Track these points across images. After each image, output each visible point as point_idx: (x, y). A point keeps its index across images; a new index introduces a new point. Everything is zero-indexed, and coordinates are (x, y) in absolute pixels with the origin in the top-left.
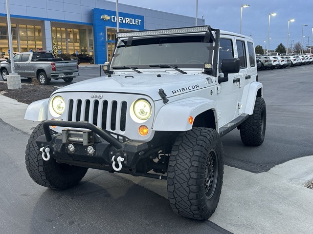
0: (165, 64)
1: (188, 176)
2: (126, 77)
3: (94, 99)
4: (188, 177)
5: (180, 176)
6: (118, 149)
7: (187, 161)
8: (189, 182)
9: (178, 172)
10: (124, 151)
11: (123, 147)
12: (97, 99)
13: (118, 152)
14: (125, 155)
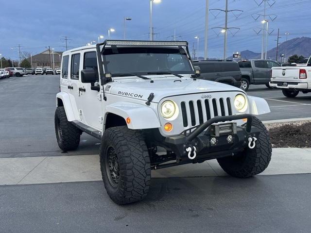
3: (205, 99)
6: (249, 132)
10: (253, 133)
11: (251, 130)
12: (207, 98)
14: (255, 135)
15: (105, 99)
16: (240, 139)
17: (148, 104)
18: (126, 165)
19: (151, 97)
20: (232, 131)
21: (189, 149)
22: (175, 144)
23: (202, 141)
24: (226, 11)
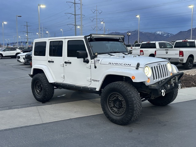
12: (159, 65)
15: (95, 67)
17: (137, 69)
18: (133, 102)
19: (138, 65)
20: (176, 81)
21: (163, 91)
22: (157, 88)
24: (75, 15)
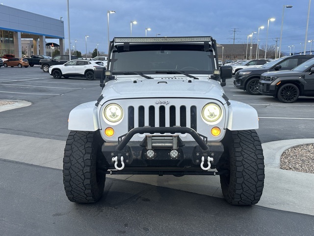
0: (172, 70)
1: (256, 167)
2: (158, 83)
3: (160, 105)
4: (256, 169)
5: (248, 168)
6: (204, 149)
7: (253, 155)
8: (257, 173)
9: (246, 165)
10: (210, 151)
11: (209, 148)
12: (162, 104)
13: (205, 153)
14: (213, 154)
16: (185, 157)
17: (97, 105)
21: (115, 159)
23: (133, 152)
